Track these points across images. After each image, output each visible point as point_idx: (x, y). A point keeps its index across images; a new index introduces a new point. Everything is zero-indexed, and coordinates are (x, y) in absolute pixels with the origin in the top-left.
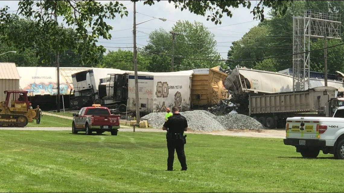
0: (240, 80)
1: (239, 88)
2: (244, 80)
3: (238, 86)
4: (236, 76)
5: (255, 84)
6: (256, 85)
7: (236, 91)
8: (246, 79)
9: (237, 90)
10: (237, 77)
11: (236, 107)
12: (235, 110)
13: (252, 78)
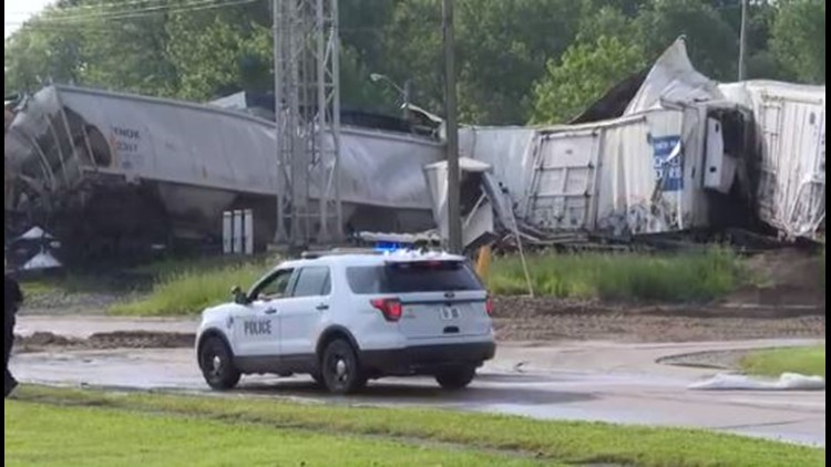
0: (68, 131)
1: (63, 165)
2: (85, 133)
3: (61, 158)
4: (50, 116)
5: (127, 148)
6: (133, 153)
7: (49, 176)
8: (91, 128)
9: (54, 171)
10: (53, 122)
11: (52, 240)
12: (48, 252)
13: (114, 125)
